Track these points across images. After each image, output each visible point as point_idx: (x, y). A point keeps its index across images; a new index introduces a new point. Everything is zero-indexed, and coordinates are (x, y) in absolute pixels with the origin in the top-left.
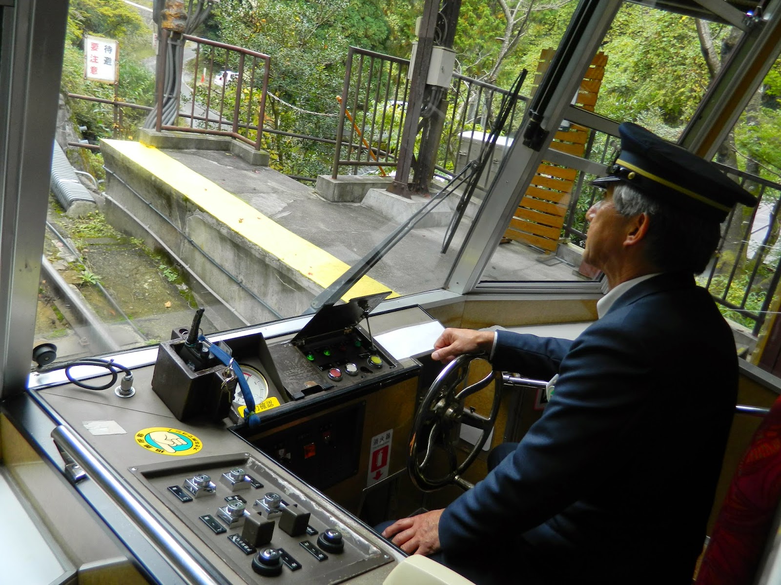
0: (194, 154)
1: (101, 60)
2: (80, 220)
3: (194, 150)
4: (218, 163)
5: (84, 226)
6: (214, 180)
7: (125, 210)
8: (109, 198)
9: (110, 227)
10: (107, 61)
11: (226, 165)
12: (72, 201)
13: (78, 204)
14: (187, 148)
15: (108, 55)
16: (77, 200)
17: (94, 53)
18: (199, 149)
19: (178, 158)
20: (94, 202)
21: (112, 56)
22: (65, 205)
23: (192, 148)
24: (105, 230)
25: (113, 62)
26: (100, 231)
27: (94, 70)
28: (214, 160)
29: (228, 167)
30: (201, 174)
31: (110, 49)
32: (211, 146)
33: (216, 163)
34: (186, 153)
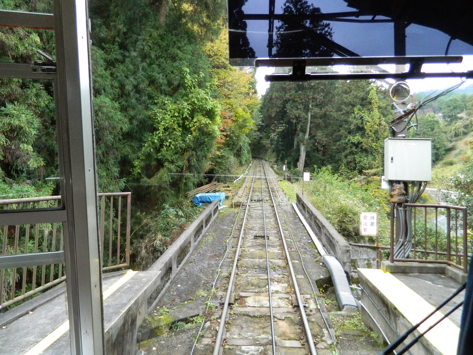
0: (416, 277)
1: (369, 224)
2: (347, 318)
3: (417, 274)
4: (433, 283)
5: (348, 321)
6: (422, 295)
7: (369, 313)
8: (362, 305)
9: (363, 323)
10: (372, 224)
11: (438, 285)
12: (344, 305)
13: (347, 307)
14: (412, 273)
15: (372, 221)
16: (347, 305)
17: (365, 221)
18: (421, 273)
19: (403, 279)
20: (357, 307)
21: (375, 221)
22: (341, 307)
23: (416, 273)
24: (359, 325)
25: (375, 224)
26: (356, 325)
27: (365, 230)
28: (430, 281)
29: (439, 286)
30: (415, 291)
31: (373, 218)
32: (431, 271)
33: (430, 283)
34: (410, 276)
